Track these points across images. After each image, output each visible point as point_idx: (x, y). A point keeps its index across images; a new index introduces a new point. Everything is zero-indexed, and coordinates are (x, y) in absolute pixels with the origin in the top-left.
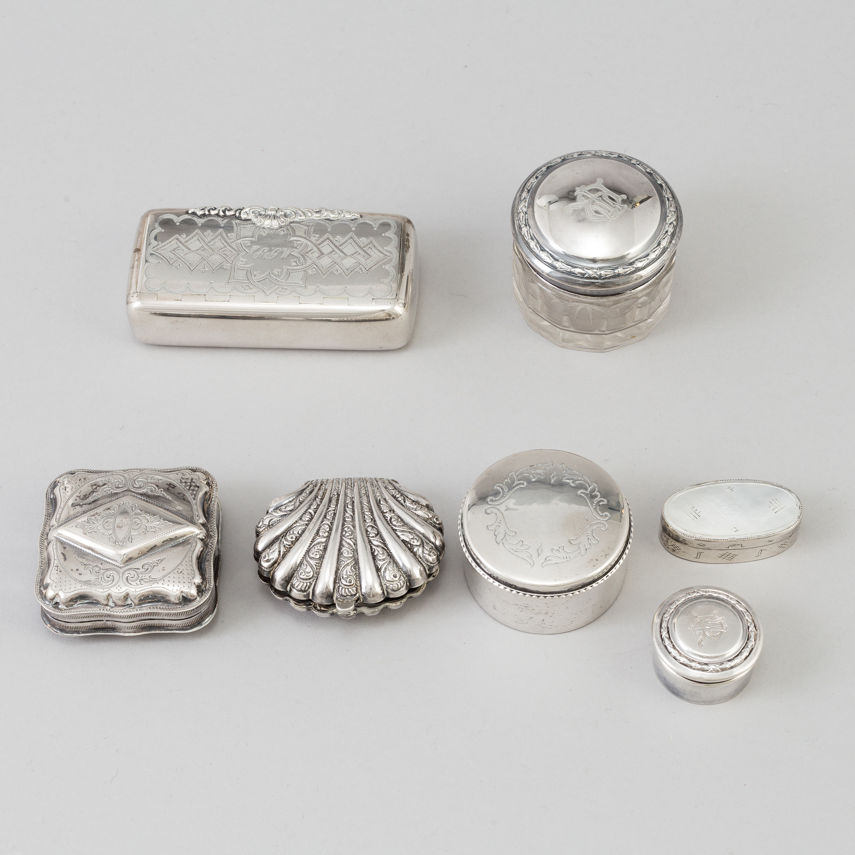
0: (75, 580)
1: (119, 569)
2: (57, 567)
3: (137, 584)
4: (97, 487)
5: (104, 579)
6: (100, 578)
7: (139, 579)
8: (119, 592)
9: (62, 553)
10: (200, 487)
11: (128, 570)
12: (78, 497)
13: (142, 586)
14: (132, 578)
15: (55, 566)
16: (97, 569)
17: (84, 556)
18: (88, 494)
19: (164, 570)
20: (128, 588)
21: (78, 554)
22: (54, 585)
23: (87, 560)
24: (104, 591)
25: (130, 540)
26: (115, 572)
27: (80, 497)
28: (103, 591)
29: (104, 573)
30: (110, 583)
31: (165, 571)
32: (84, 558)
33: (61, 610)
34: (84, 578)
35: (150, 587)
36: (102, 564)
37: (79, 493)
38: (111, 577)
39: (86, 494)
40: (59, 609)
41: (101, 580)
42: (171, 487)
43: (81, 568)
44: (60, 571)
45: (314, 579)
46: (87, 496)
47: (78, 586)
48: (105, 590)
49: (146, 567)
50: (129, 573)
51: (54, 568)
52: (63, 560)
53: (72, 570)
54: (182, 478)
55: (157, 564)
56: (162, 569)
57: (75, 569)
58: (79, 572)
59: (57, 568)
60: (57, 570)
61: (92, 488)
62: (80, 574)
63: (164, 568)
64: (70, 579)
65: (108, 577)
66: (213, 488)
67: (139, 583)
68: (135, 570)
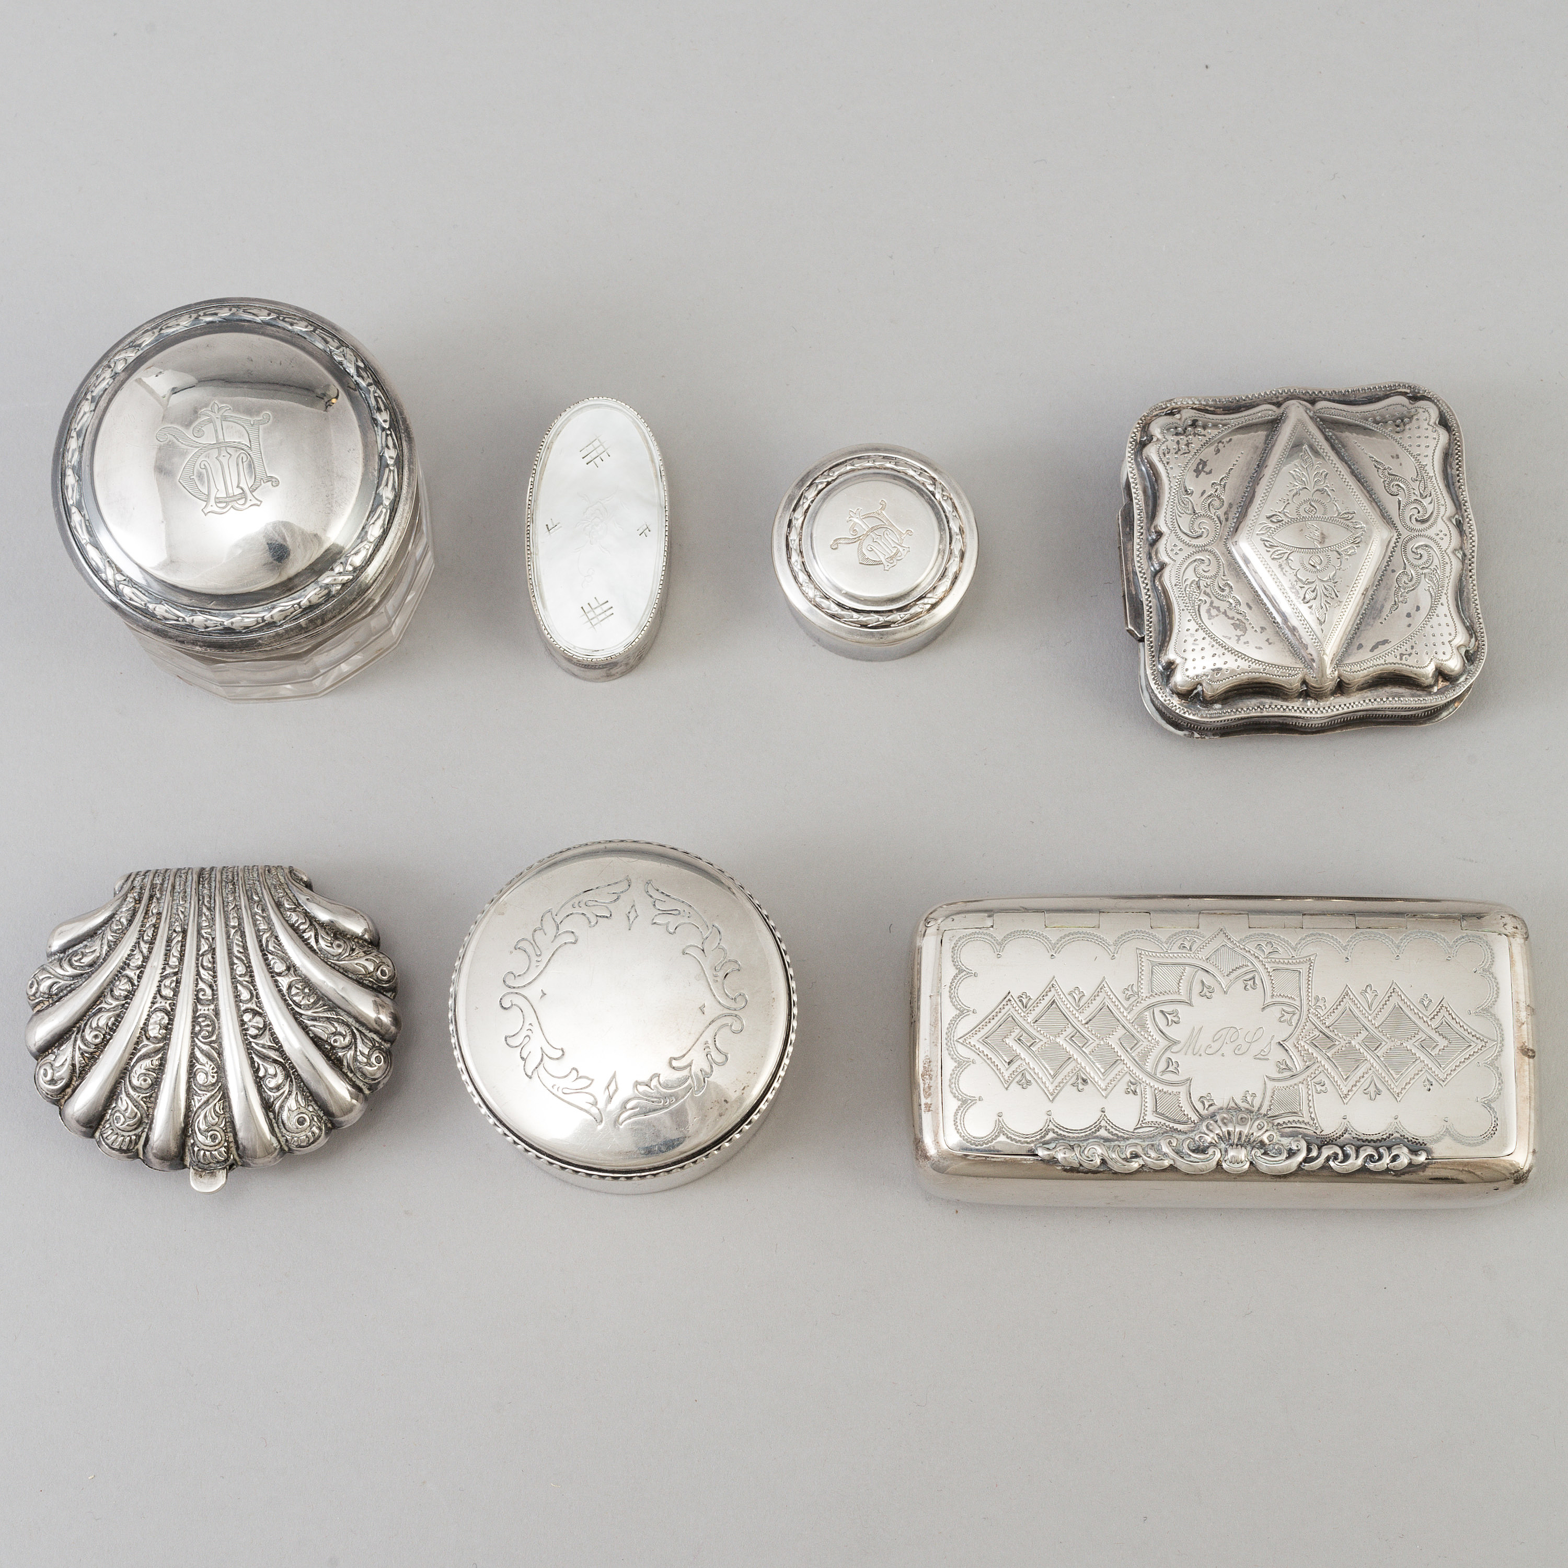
0: (1429, 616)
1: (1402, 537)
2: (1404, 655)
3: (1431, 503)
4: (1215, 607)
5: (1424, 563)
6: (1425, 571)
7: (1419, 498)
8: (1448, 534)
9: (1372, 650)
10: (1193, 418)
11: (1402, 521)
12: (1239, 640)
13: (1433, 493)
14: (1419, 512)
15: (1401, 659)
16: (1405, 579)
17: (1378, 606)
18: (1233, 622)
19: (1398, 457)
20: (1440, 517)
21: (1374, 618)
22: (1441, 656)
23: (1385, 600)
24: (1449, 562)
25: (1350, 517)
26: (1410, 545)
27: (1239, 637)
28: (1449, 565)
29: (1412, 565)
30: (1432, 552)
31: (1398, 453)
32: (1383, 606)
33: (1478, 648)
34: (1425, 603)
35: (1434, 478)
36: (1393, 571)
37: (1230, 638)
38: (1419, 551)
39: (1232, 624)
40: (1476, 652)
41: (1427, 568)
42: (1203, 468)
43: (1404, 609)
44: (1412, 647)
45: (144, 1128)
46: (1237, 622)
47: (1442, 610)
48: (1447, 560)
49: (1395, 490)
50: (1410, 518)
51: (1404, 662)
52: (1387, 646)
53: (1409, 625)
54: (1176, 453)
55: (1385, 469)
56: (1395, 459)
57: (1408, 620)
58: (1413, 612)
59: (1404, 657)
60: (1410, 655)
61: (1217, 615)
62: (1418, 608)
63: (1393, 457)
64: (1428, 627)
65: (1421, 556)
66: (1177, 406)
67: (1429, 499)
68: (1401, 508)
